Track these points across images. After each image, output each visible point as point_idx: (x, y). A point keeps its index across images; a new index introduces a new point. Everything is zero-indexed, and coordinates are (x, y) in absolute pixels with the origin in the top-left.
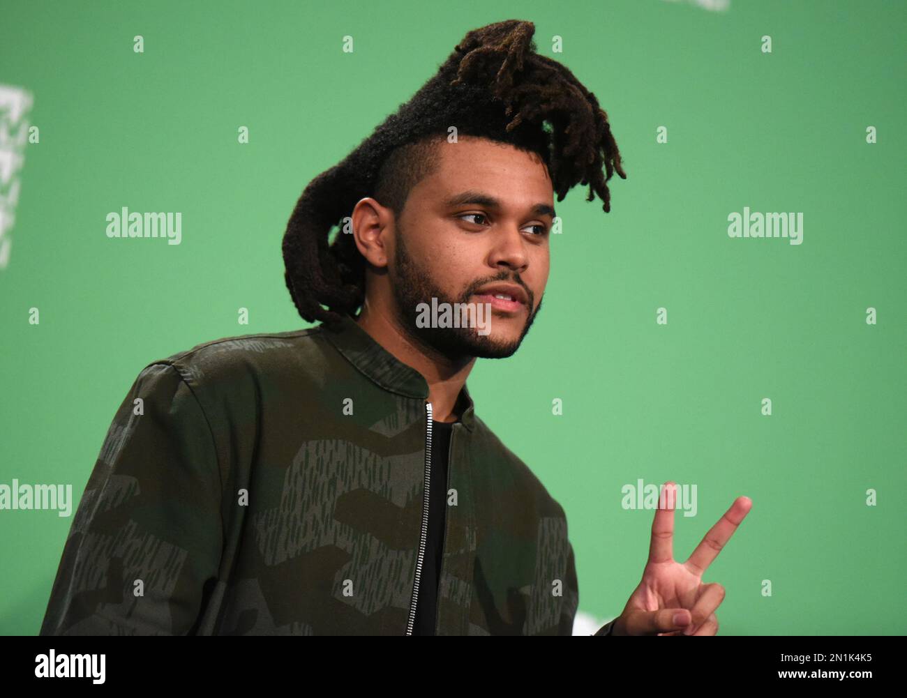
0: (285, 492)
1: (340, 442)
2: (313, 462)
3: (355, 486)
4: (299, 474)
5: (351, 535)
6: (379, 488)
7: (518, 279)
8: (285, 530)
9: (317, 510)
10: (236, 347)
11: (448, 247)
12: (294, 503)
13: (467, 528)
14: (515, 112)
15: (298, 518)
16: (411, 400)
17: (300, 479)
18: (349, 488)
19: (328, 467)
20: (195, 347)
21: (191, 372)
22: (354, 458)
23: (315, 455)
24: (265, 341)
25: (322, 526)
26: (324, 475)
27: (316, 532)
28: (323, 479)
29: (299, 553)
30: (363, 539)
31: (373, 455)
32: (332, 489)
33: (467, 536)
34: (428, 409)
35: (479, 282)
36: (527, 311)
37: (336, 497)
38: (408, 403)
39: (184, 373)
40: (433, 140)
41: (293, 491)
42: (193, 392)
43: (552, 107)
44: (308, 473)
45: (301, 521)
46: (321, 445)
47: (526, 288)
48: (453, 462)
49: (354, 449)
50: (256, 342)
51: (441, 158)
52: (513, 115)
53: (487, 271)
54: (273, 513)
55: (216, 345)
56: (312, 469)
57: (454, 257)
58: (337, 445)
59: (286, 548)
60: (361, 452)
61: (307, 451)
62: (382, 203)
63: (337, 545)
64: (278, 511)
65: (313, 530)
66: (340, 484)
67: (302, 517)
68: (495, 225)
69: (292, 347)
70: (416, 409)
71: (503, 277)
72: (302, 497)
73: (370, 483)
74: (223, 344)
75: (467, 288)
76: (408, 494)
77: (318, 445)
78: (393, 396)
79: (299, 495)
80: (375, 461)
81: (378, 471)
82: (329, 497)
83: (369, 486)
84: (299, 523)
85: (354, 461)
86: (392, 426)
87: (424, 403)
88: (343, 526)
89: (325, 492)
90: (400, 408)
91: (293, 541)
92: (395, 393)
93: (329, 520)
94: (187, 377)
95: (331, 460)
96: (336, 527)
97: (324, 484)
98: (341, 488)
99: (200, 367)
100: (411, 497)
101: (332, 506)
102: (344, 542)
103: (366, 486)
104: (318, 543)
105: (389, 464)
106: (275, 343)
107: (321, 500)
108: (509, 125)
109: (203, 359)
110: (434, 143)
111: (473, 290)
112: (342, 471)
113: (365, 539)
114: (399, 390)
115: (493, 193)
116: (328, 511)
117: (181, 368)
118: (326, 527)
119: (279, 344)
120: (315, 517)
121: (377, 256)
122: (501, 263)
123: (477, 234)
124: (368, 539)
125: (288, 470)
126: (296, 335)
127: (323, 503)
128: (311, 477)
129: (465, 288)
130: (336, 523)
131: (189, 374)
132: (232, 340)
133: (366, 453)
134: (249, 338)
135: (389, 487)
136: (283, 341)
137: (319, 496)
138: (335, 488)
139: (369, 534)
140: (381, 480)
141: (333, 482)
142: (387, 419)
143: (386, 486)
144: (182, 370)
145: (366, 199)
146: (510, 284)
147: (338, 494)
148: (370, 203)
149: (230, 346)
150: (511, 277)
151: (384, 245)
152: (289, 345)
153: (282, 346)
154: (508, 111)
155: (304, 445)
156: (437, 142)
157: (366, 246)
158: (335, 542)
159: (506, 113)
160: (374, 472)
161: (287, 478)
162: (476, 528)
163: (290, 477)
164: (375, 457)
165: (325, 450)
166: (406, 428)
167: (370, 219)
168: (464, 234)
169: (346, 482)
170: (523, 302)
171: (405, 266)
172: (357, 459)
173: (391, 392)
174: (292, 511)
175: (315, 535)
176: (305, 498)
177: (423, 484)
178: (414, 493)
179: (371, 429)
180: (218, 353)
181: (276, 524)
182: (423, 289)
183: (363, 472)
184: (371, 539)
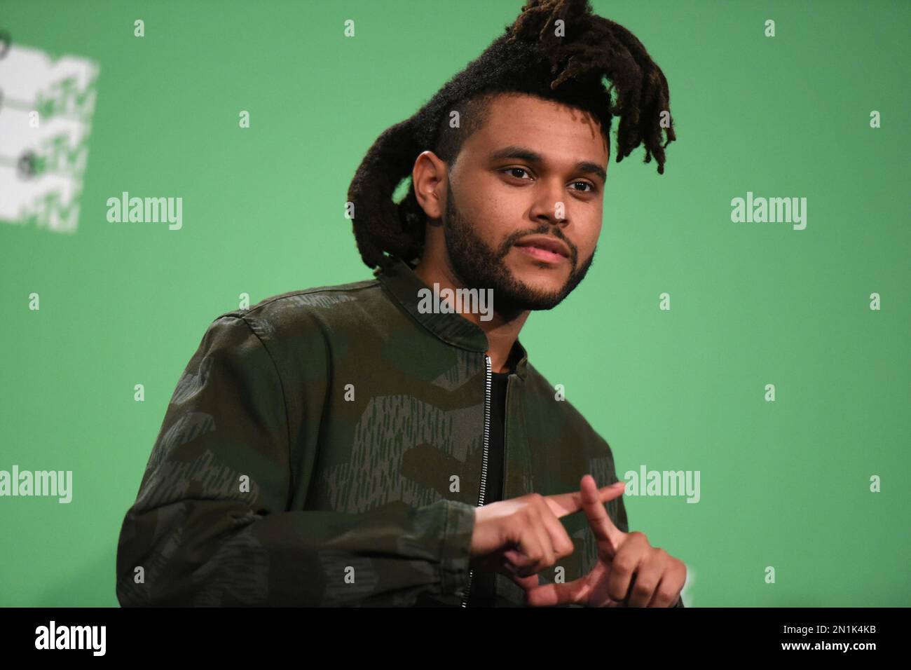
0: (355, 448)
1: (405, 397)
2: (380, 417)
3: (419, 442)
4: (367, 430)
5: (416, 490)
6: (441, 443)
7: (559, 233)
8: (355, 484)
9: (384, 465)
10: (302, 303)
11: (490, 199)
12: (364, 459)
13: (524, 478)
14: (560, 69)
15: (368, 473)
16: (471, 353)
17: (369, 435)
18: (415, 443)
19: (394, 422)
20: (264, 301)
21: (261, 325)
22: (418, 413)
23: (383, 411)
24: (330, 296)
25: (389, 482)
26: (391, 430)
27: (384, 487)
28: (390, 435)
29: (369, 508)
30: (427, 494)
31: (436, 409)
32: (398, 444)
33: (525, 485)
34: (487, 362)
35: (518, 235)
36: (570, 265)
37: (403, 453)
38: (468, 357)
39: (255, 326)
40: (486, 96)
41: (363, 446)
42: (264, 345)
43: (592, 66)
44: (375, 429)
45: (371, 476)
46: (388, 401)
47: (569, 242)
48: (509, 412)
49: (418, 405)
50: (322, 297)
51: (490, 113)
52: (558, 72)
53: (527, 225)
54: (344, 467)
55: (284, 300)
56: (379, 425)
57: (496, 209)
58: (402, 399)
59: (356, 503)
60: (424, 406)
61: (374, 406)
62: (439, 157)
63: (403, 500)
64: (349, 466)
65: (381, 486)
66: (405, 439)
67: (371, 471)
68: (540, 180)
69: (356, 301)
70: (475, 362)
71: (542, 230)
72: (371, 453)
73: (433, 439)
74: (291, 299)
75: (507, 239)
76: (468, 447)
77: (384, 401)
78: (453, 349)
79: (368, 449)
80: (437, 415)
81: (440, 426)
82: (395, 454)
83: (432, 442)
84: (368, 479)
85: (418, 417)
86: (453, 380)
87: (484, 357)
88: (409, 482)
89: (392, 447)
90: (460, 361)
91: (362, 496)
92: (455, 346)
93: (396, 476)
94: (259, 330)
95: (397, 415)
96: (402, 482)
97: (390, 442)
98: (407, 444)
99: (270, 322)
100: (471, 450)
101: (399, 461)
102: (409, 498)
103: (429, 441)
104: (387, 499)
105: (451, 420)
106: (339, 297)
107: (389, 456)
108: (553, 82)
109: (272, 314)
110: (487, 98)
111: (512, 242)
112: (408, 427)
113: (429, 494)
114: (459, 343)
115: (536, 147)
116: (395, 467)
117: (251, 321)
118: (393, 483)
119: (344, 298)
120: (383, 472)
121: (432, 208)
122: (541, 217)
123: (520, 188)
124: (432, 493)
125: (357, 426)
126: (358, 287)
127: (390, 459)
128: (379, 434)
129: (504, 239)
130: (402, 478)
131: (260, 328)
132: (298, 294)
133: (429, 407)
134: (314, 292)
135: (451, 441)
136: (347, 295)
137: (387, 451)
138: (401, 444)
139: (432, 489)
140: (443, 435)
141: (399, 438)
142: (448, 372)
143: (449, 441)
144: (252, 323)
145: (426, 152)
146: (549, 237)
147: (405, 450)
148: (429, 156)
149: (298, 302)
150: (550, 231)
151: (440, 198)
152: (353, 299)
153: (346, 300)
154: (554, 69)
155: (372, 400)
156: (489, 97)
157: (424, 198)
158: (402, 498)
159: (553, 71)
160: (437, 426)
161: (356, 435)
162: (533, 477)
163: (359, 432)
164: (438, 411)
165: (391, 406)
166: (467, 380)
167: (429, 173)
168: (507, 187)
169: (411, 437)
170: (565, 255)
171: (453, 217)
172: (421, 414)
173: (452, 346)
174: (362, 466)
175: (384, 490)
176: (374, 453)
177: (482, 437)
178: (474, 447)
179: (434, 382)
180: (288, 309)
181: (346, 478)
182: (467, 240)
183: (427, 429)
184: (435, 493)
